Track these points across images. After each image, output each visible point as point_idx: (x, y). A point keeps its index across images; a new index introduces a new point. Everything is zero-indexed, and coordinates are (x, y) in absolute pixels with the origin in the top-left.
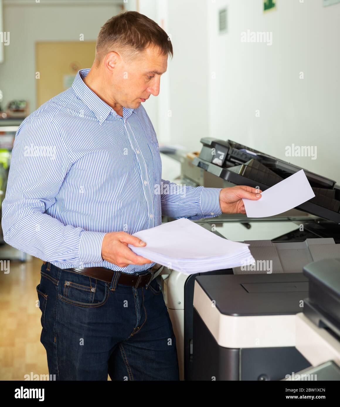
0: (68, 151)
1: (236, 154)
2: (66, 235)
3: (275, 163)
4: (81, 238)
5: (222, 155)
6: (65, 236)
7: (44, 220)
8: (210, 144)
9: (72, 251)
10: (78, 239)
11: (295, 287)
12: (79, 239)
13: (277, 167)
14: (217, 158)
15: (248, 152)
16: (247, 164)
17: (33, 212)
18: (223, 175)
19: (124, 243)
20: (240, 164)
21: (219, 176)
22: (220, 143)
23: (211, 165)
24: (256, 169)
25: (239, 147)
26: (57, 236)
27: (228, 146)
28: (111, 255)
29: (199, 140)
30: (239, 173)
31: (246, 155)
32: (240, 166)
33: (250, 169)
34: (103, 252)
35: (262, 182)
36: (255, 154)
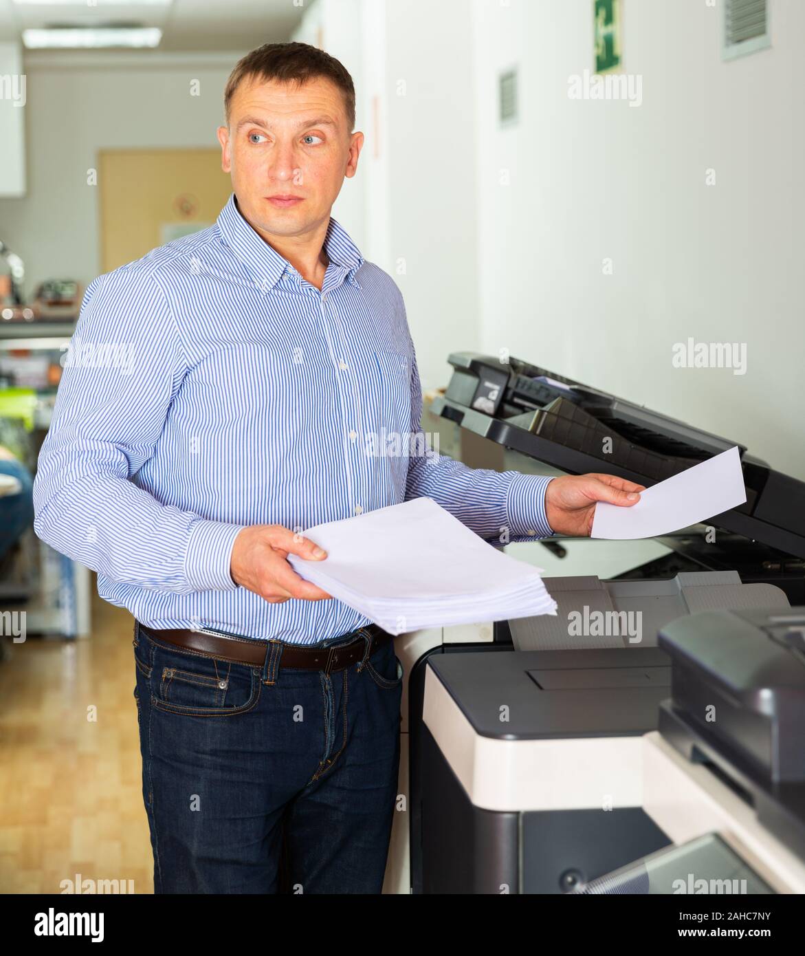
0: (181, 340)
1: (526, 387)
2: (160, 525)
3: (611, 407)
4: (191, 534)
5: (495, 392)
6: (157, 528)
7: (118, 490)
8: (468, 365)
9: (169, 560)
10: (185, 535)
11: (647, 676)
12: (187, 537)
13: (615, 416)
14: (482, 396)
15: (551, 382)
16: (547, 408)
17: (97, 472)
18: (493, 433)
19: (280, 551)
20: (534, 410)
21: (485, 435)
22: (490, 364)
23: (468, 412)
24: (568, 420)
25: (532, 372)
26: (140, 525)
27: (507, 370)
28: (249, 576)
29: (446, 358)
30: (530, 429)
31: (547, 389)
32: (532, 412)
33: (554, 419)
34: (233, 569)
35: (581, 449)
36: (567, 387)
